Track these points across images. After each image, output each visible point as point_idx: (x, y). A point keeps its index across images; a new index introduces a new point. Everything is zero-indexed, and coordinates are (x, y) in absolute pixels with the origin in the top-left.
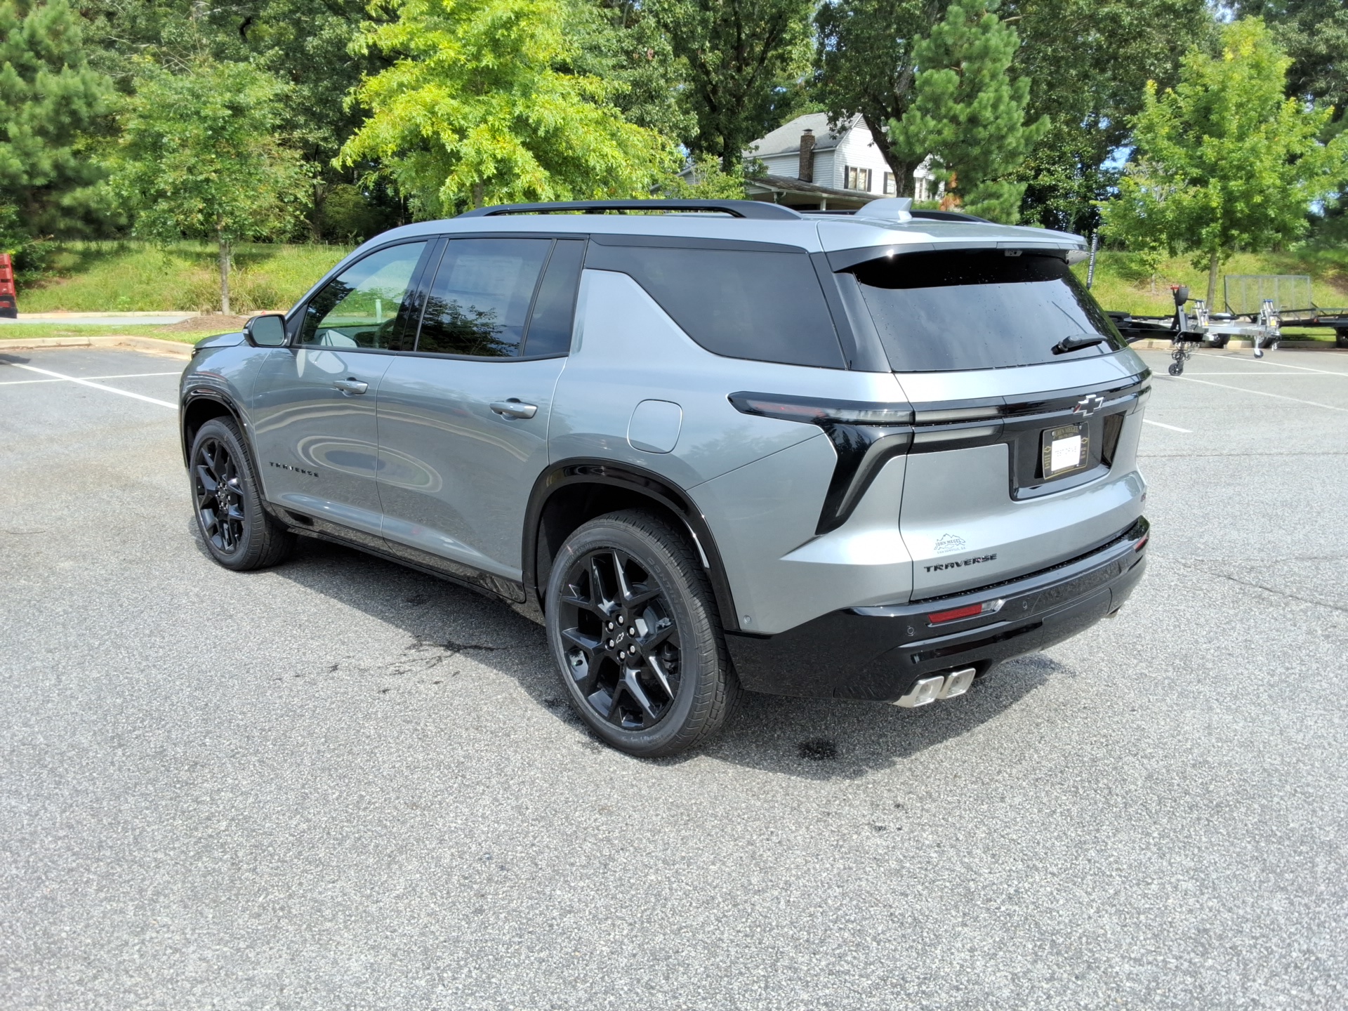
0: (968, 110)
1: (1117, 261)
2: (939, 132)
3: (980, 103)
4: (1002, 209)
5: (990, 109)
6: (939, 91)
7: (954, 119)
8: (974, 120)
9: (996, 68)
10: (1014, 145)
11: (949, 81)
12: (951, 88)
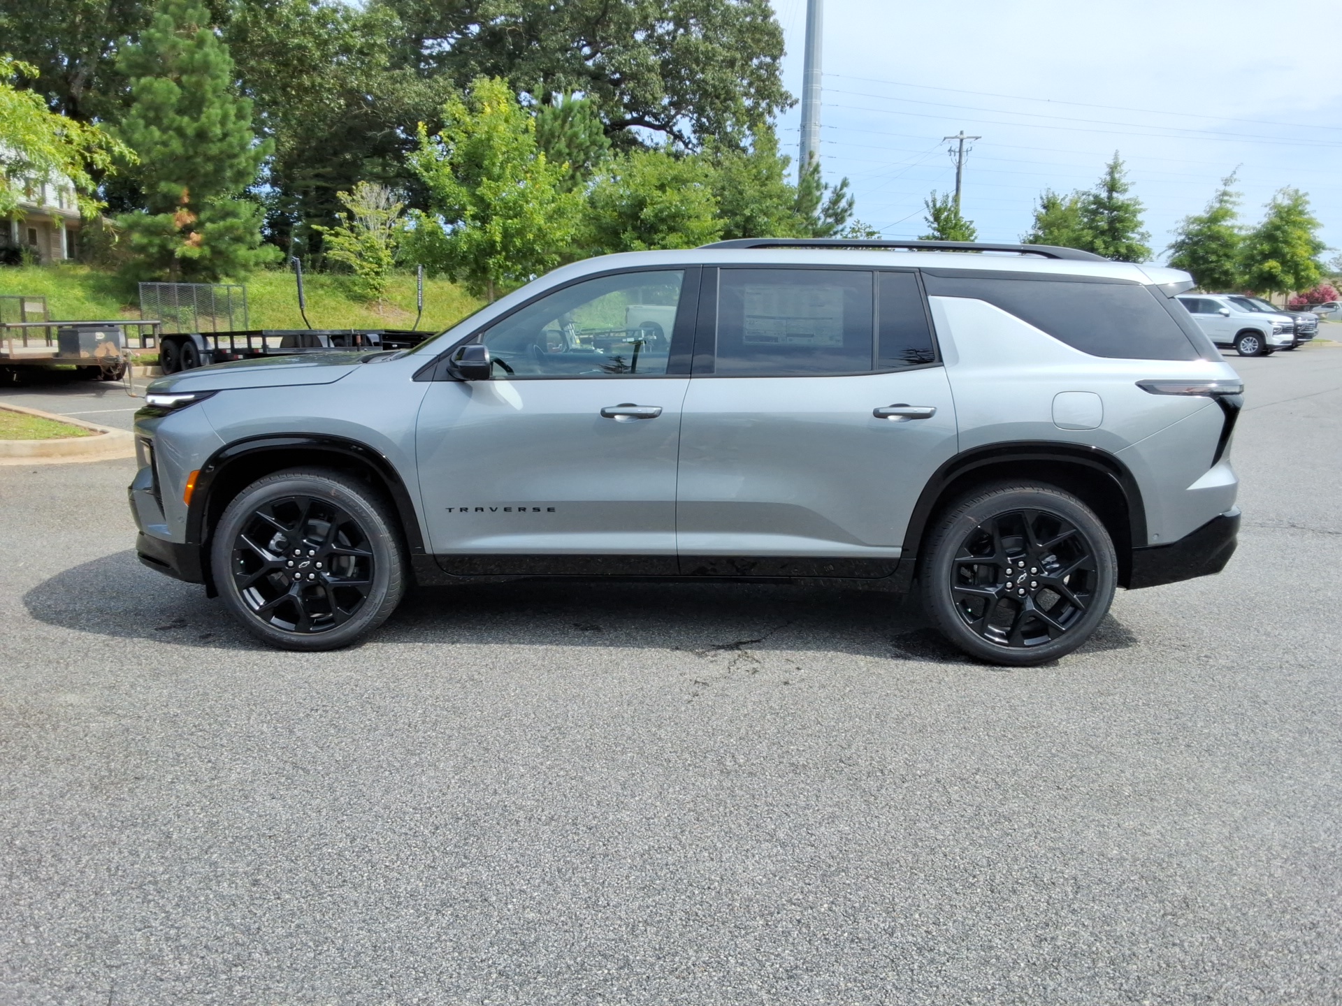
0: (195, 125)
1: (342, 284)
2: (165, 144)
3: (208, 117)
4: (245, 228)
5: (218, 126)
6: (159, 100)
7: (180, 132)
8: (202, 136)
9: (217, 84)
10: (244, 164)
11: (170, 92)
12: (174, 99)
